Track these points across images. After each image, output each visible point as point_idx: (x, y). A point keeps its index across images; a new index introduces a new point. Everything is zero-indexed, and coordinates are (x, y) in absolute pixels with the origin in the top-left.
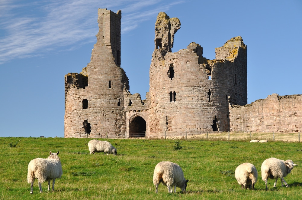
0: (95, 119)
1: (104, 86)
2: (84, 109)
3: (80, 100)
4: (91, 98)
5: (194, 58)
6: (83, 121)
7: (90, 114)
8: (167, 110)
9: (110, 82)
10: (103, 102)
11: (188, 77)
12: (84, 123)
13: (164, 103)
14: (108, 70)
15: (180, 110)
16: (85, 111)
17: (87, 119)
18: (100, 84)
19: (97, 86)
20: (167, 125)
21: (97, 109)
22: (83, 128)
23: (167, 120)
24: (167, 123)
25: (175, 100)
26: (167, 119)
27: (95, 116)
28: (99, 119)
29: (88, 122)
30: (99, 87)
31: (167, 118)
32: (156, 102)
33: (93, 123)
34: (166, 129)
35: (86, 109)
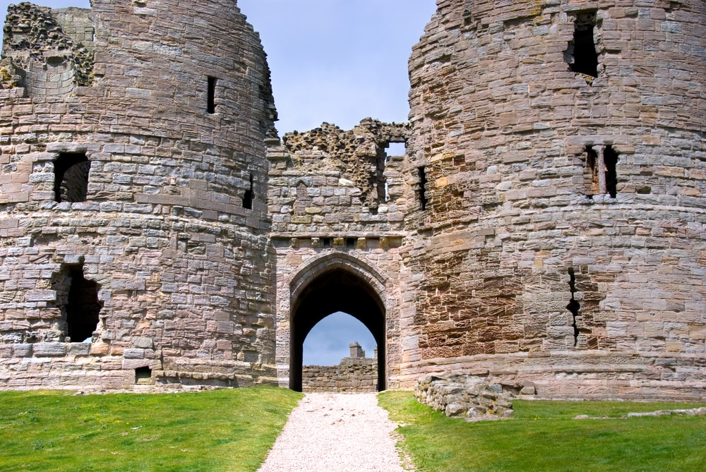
2: (64, 205)
3: (36, 155)
4: (108, 148)
6: (51, 265)
7: (100, 230)
8: (569, 239)
9: (211, 81)
10: (173, 175)
11: (676, 83)
12: (54, 281)
13: (544, 201)
14: (202, 23)
15: (647, 241)
16: (71, 215)
17: (82, 259)
18: (162, 84)
19: (149, 93)
20: (575, 314)
21: (141, 208)
22: (50, 303)
23: (573, 290)
24: (573, 307)
25: (611, 188)
26: (571, 283)
27: (128, 247)
28: (154, 261)
29: (88, 276)
30: (157, 96)
31: (573, 278)
32: (485, 197)
33: (115, 284)
34: (569, 340)
35: (77, 205)
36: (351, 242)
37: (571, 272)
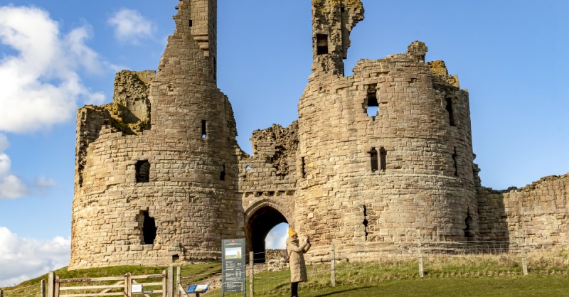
0: (168, 209)
1: (190, 132)
2: (140, 184)
3: (128, 162)
4: (158, 157)
5: (423, 75)
6: (135, 211)
7: (155, 195)
8: (364, 191)
9: (204, 122)
10: (187, 167)
11: (414, 116)
12: (137, 218)
13: (354, 174)
14: (199, 95)
15: (399, 191)
16: (143, 188)
17: (148, 208)
18: (181, 126)
19: (175, 131)
20: (366, 226)
21: (173, 184)
22: (136, 228)
23: (365, 215)
24: (365, 223)
25: (384, 167)
26: (365, 212)
27: (168, 202)
28: (179, 208)
29: (151, 215)
30: (178, 132)
31: (365, 209)
32: (329, 172)
33: (163, 219)
34: (364, 237)
35: (145, 184)
36: (271, 193)
37: (365, 207)
